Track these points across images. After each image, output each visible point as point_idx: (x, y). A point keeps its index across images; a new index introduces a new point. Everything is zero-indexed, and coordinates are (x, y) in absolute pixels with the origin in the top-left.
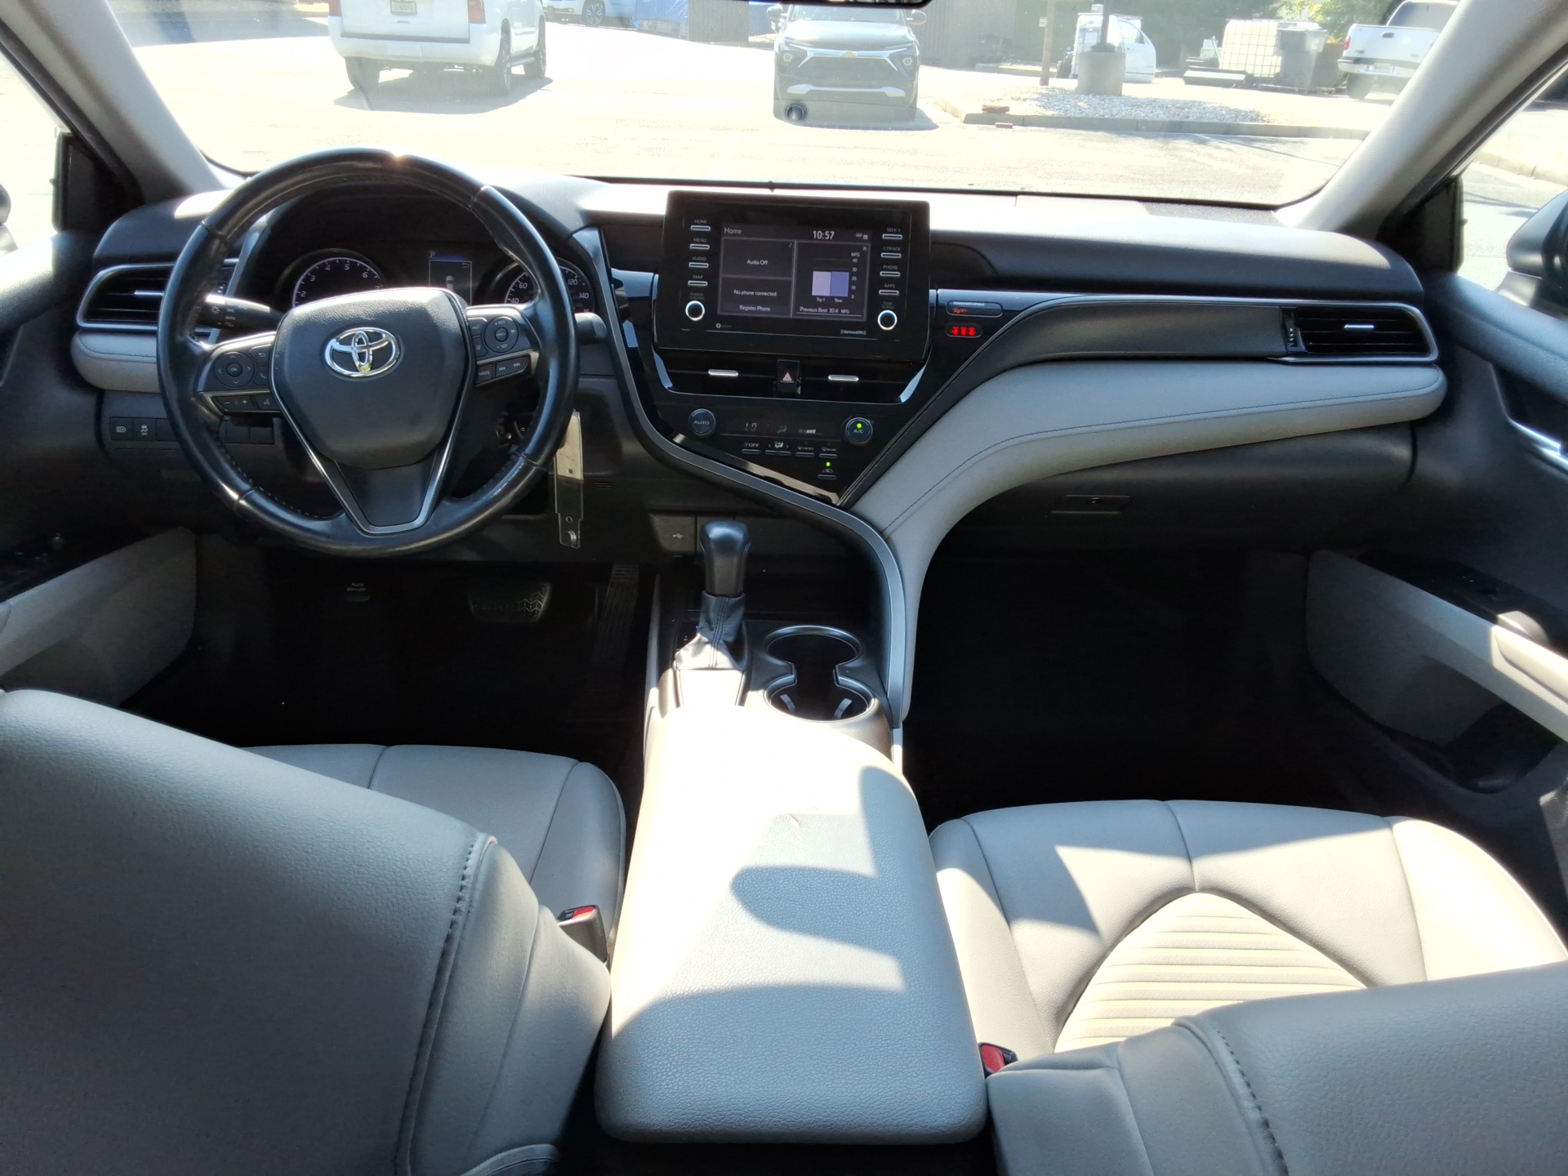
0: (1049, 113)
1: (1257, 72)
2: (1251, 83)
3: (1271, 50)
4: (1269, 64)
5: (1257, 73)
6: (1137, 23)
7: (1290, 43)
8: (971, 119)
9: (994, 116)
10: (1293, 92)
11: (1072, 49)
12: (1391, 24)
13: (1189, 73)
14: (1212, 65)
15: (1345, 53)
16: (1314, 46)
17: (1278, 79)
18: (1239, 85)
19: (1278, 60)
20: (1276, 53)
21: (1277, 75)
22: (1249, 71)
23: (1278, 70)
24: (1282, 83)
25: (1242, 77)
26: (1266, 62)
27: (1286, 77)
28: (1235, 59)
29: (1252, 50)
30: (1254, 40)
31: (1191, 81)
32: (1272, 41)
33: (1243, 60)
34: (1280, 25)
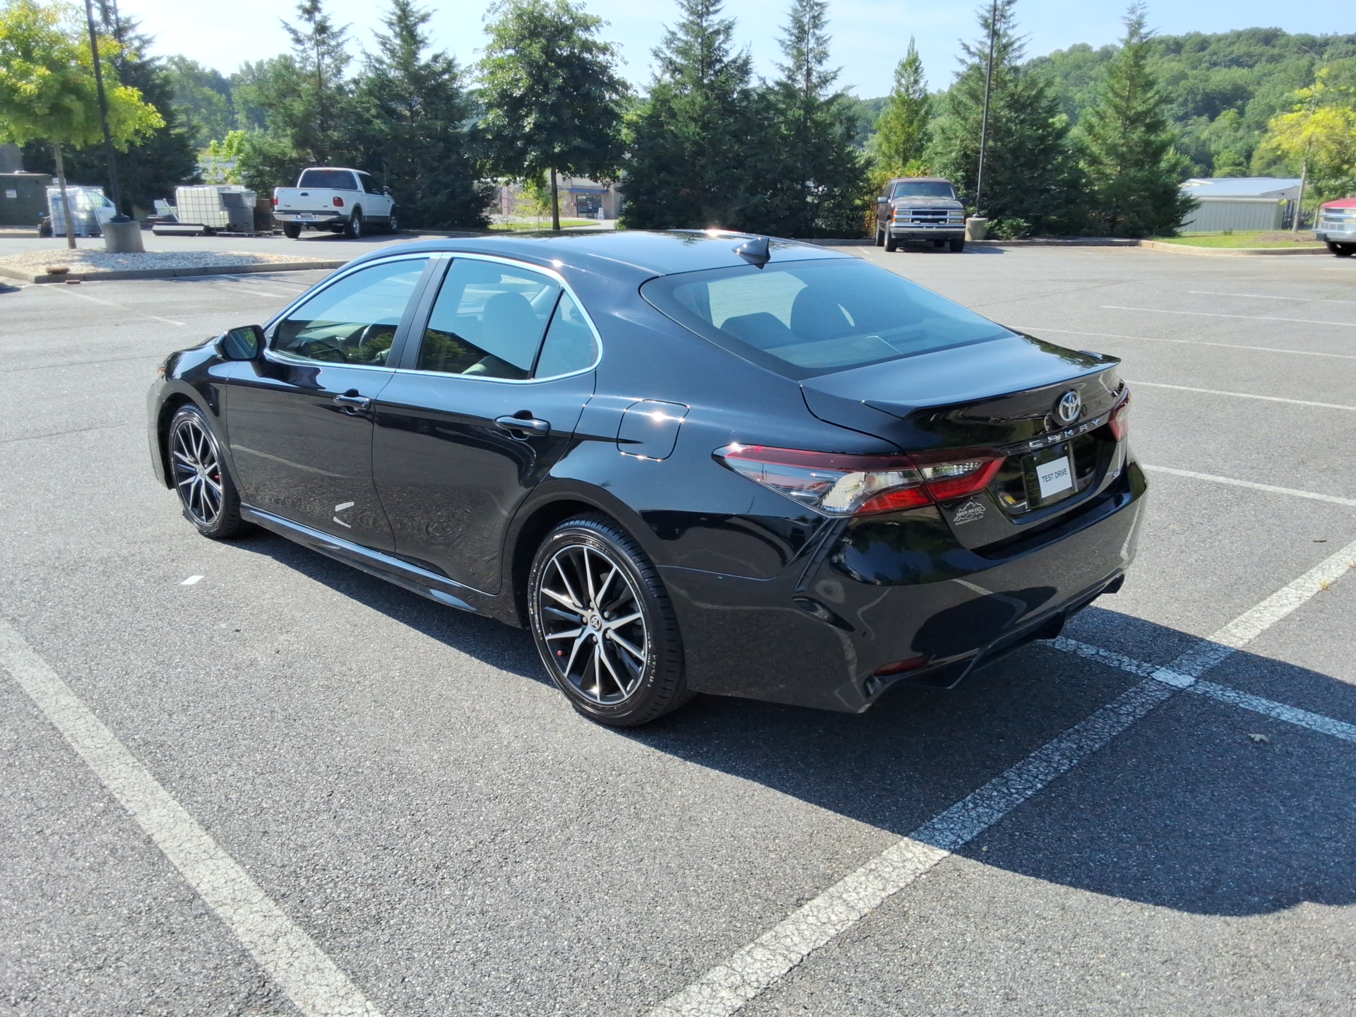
0: (101, 270)
2: (209, 232)
3: (217, 208)
4: (221, 218)
5: (212, 225)
7: (230, 201)
8: (39, 280)
9: (58, 276)
10: (243, 236)
11: (47, 214)
12: (303, 186)
13: (156, 228)
14: (171, 220)
15: (276, 208)
16: (250, 202)
17: (229, 228)
18: (201, 234)
19: (225, 214)
20: (221, 210)
21: (228, 225)
22: (206, 224)
23: (227, 222)
24: (234, 229)
25: (201, 228)
26: (217, 216)
27: (235, 225)
28: (191, 215)
29: (203, 208)
30: (202, 201)
31: (159, 233)
32: (216, 201)
33: (197, 215)
34: (219, 189)
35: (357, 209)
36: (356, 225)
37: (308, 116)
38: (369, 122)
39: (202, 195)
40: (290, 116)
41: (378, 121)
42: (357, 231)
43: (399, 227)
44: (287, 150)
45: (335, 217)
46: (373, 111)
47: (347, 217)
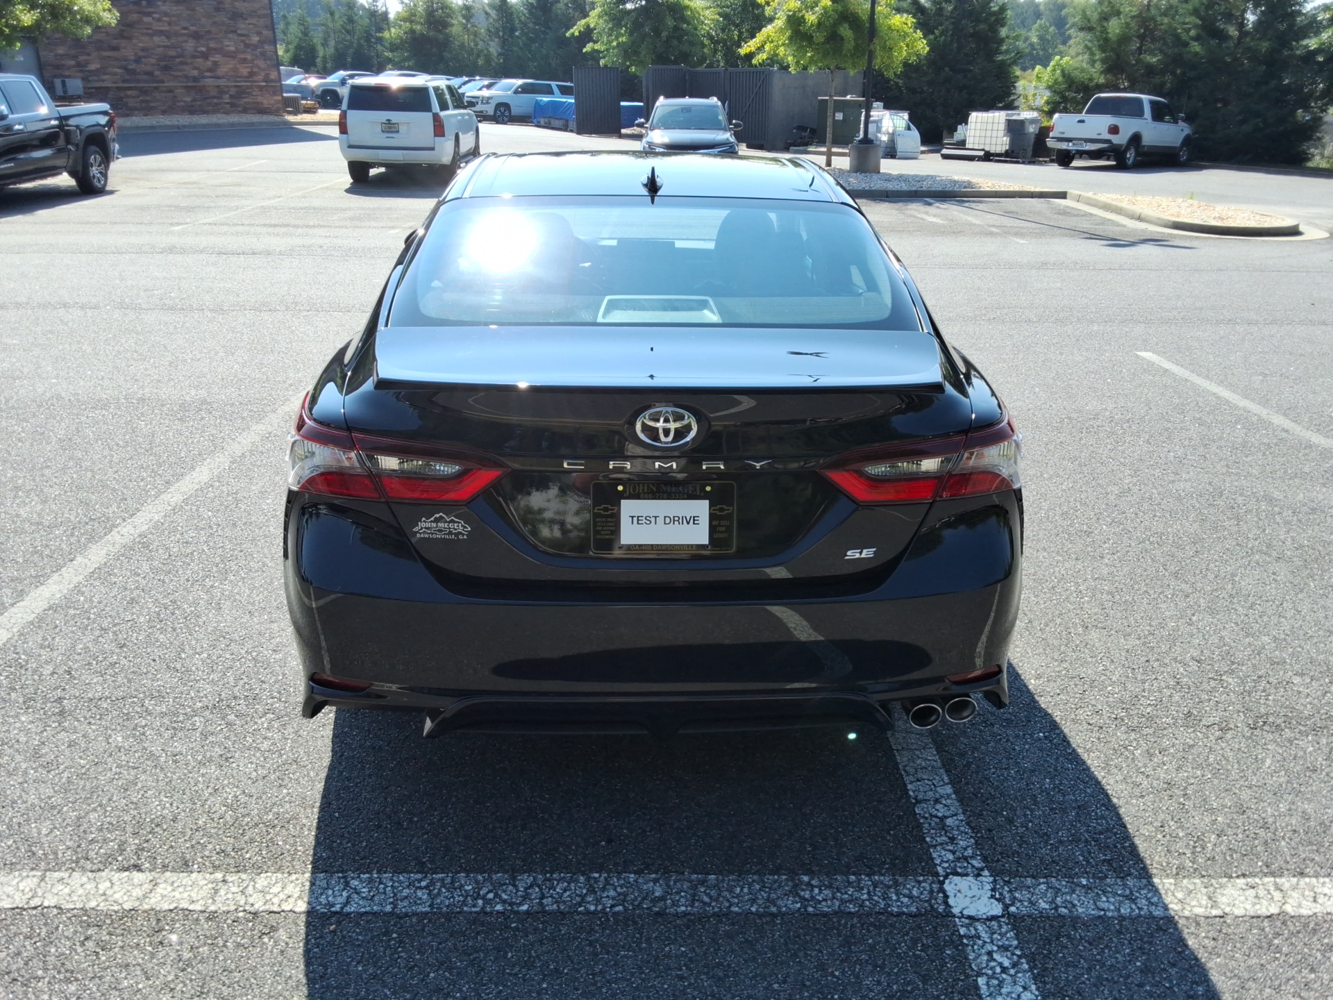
1: (993, 149)
2: (988, 157)
3: (1001, 133)
4: (1001, 143)
5: (992, 151)
6: (906, 116)
7: (1014, 128)
10: (1017, 162)
12: (1086, 113)
13: (945, 151)
14: (962, 144)
15: (1051, 134)
16: (1032, 129)
17: (1007, 154)
18: (980, 159)
19: (1006, 140)
20: (1004, 136)
21: (1007, 151)
22: (987, 149)
23: (1007, 148)
24: (1011, 156)
25: (982, 153)
26: (999, 142)
27: (1013, 152)
28: (977, 140)
29: (989, 133)
30: (990, 126)
31: (946, 157)
32: (1002, 126)
33: (982, 141)
34: (1007, 115)
35: (1136, 139)
36: (1130, 156)
37: (1124, 39)
38: (1186, 45)
39: (990, 120)
40: (1106, 40)
41: (1196, 44)
42: (1130, 162)
43: (1189, 160)
44: (1096, 76)
45: (1106, 145)
46: (1193, 33)
47: (1121, 146)
